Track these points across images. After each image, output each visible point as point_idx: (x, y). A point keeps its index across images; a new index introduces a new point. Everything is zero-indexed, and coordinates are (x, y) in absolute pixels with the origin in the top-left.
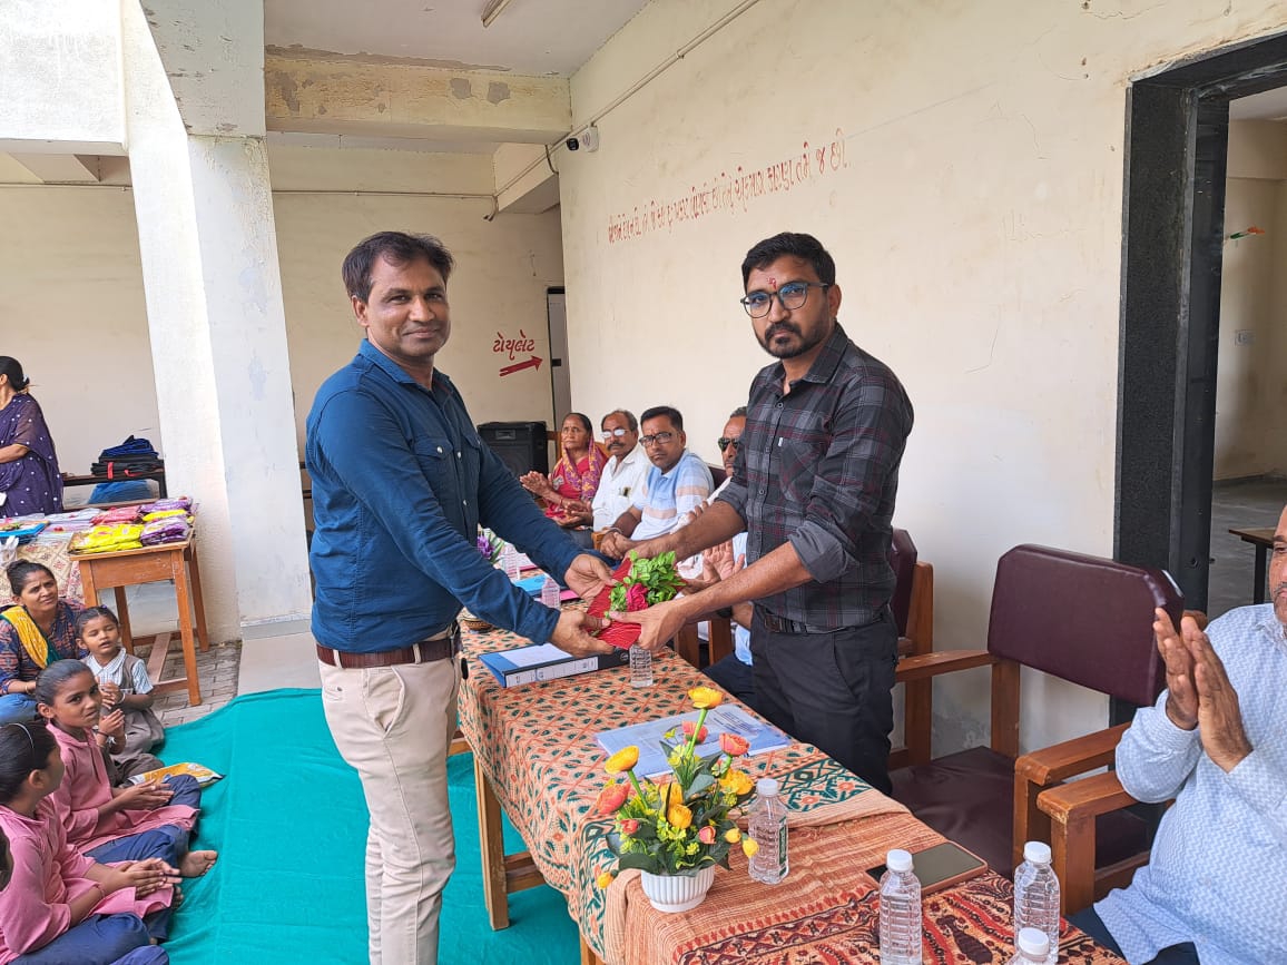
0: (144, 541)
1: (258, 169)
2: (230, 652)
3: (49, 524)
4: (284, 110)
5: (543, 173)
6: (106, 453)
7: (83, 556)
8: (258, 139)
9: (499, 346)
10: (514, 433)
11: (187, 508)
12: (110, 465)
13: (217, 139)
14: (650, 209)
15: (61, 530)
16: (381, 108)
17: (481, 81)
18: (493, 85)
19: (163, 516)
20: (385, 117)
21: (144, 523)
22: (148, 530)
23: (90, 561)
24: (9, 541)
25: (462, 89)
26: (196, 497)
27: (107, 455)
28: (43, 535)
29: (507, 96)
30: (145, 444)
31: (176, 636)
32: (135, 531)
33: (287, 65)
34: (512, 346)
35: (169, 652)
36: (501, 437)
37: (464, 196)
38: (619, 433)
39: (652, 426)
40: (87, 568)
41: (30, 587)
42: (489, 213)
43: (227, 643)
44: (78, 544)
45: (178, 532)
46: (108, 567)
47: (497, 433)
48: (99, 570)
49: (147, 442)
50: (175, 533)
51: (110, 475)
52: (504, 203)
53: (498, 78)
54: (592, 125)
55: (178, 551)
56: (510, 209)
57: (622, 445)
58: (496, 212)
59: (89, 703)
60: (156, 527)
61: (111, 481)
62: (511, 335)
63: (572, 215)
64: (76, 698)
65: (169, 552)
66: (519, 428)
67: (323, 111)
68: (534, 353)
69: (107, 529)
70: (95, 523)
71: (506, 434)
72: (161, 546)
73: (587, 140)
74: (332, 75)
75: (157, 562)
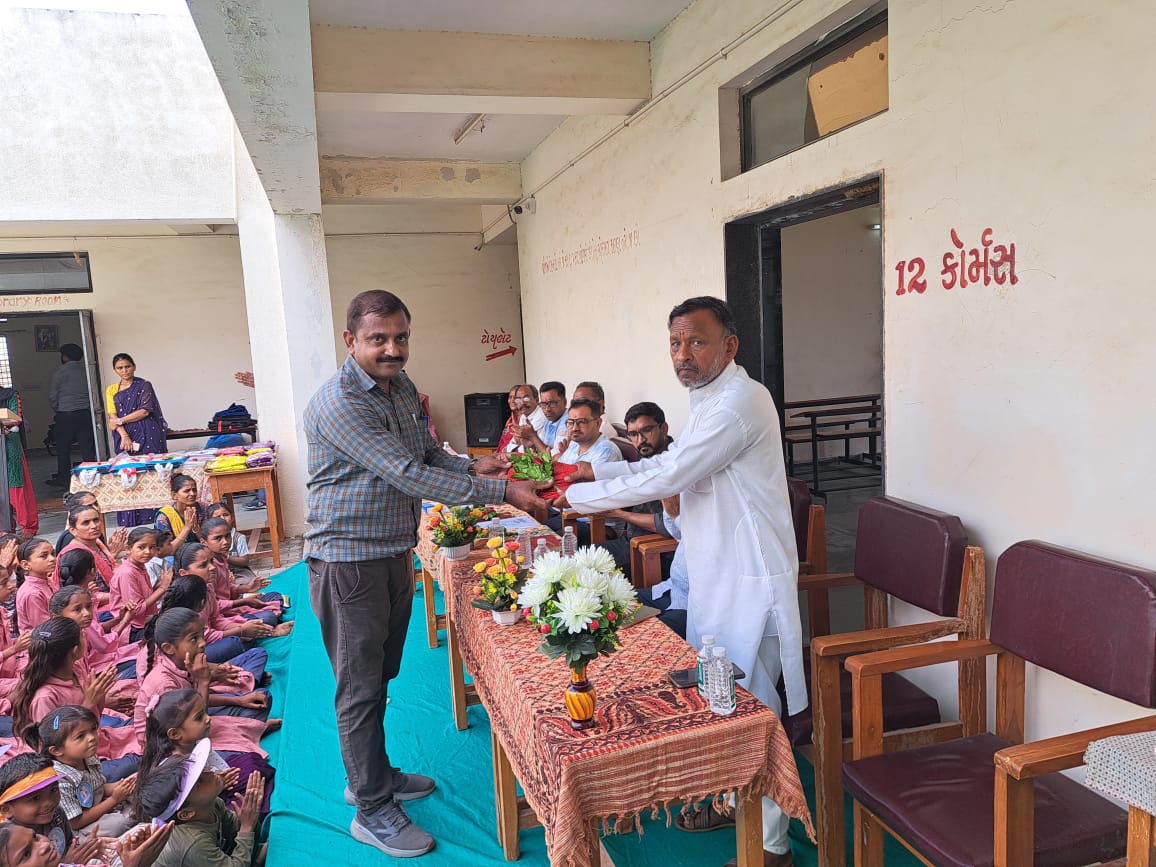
0: (248, 465)
1: (317, 233)
2: (298, 541)
3: (188, 457)
4: (334, 193)
5: (507, 223)
6: (217, 415)
7: (213, 473)
8: (318, 215)
9: (485, 339)
10: (489, 401)
11: (272, 447)
12: (220, 422)
13: (292, 216)
14: (561, 255)
15: (196, 460)
16: (396, 188)
17: (461, 168)
18: (468, 170)
19: (257, 452)
20: (398, 195)
21: (247, 455)
22: (250, 459)
23: (217, 476)
24: (167, 466)
25: (448, 173)
26: (277, 441)
27: (219, 416)
28: (186, 463)
29: (478, 177)
30: (242, 409)
31: (265, 531)
32: (242, 460)
33: (336, 165)
34: (495, 339)
35: (260, 541)
36: (479, 403)
37: (460, 234)
38: (526, 399)
39: (544, 397)
40: (214, 481)
41: (184, 489)
42: (478, 245)
43: (296, 537)
44: (210, 466)
45: (268, 460)
46: (226, 480)
47: (478, 401)
48: (222, 482)
49: (244, 407)
50: (266, 460)
51: (220, 430)
52: (489, 237)
53: (473, 166)
54: (532, 196)
55: (268, 471)
56: (493, 242)
57: (528, 407)
58: (483, 244)
59: (224, 541)
60: (255, 457)
61: (220, 434)
62: (494, 331)
63: (524, 252)
64: (218, 538)
65: (263, 472)
66: (492, 397)
67: (358, 192)
68: (512, 344)
69: (225, 457)
70: (217, 455)
71: (484, 401)
72: (258, 468)
73: (528, 207)
74: (364, 170)
75: (256, 477)
